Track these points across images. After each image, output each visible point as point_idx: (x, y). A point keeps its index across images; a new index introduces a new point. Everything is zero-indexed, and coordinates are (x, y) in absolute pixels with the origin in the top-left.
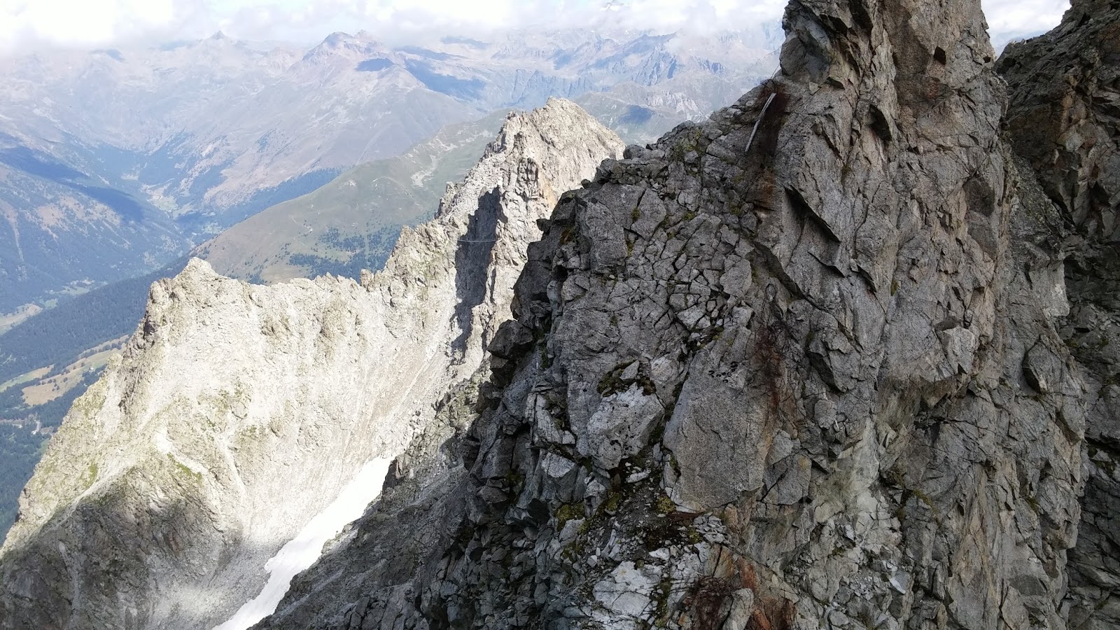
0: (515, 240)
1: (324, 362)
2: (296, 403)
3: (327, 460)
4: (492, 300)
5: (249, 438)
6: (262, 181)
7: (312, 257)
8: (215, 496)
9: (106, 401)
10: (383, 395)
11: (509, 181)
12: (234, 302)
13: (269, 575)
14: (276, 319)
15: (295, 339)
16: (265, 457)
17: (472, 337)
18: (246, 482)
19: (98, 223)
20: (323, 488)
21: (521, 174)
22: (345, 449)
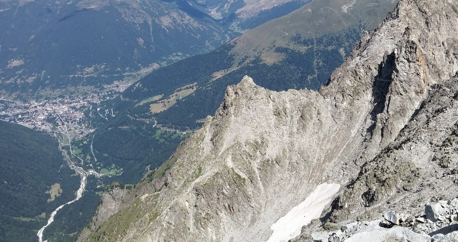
0: (401, 82)
1: (302, 131)
2: (288, 150)
3: (301, 180)
4: (388, 112)
5: (266, 165)
6: (264, 6)
7: (287, 49)
8: (250, 190)
9: (205, 137)
10: (329, 152)
11: (401, 51)
12: (262, 99)
13: (272, 232)
14: (281, 108)
15: (289, 119)
16: (273, 175)
17: (376, 129)
18: (264, 185)
19: (186, 25)
20: (299, 194)
21: (407, 49)
22: (309, 176)
